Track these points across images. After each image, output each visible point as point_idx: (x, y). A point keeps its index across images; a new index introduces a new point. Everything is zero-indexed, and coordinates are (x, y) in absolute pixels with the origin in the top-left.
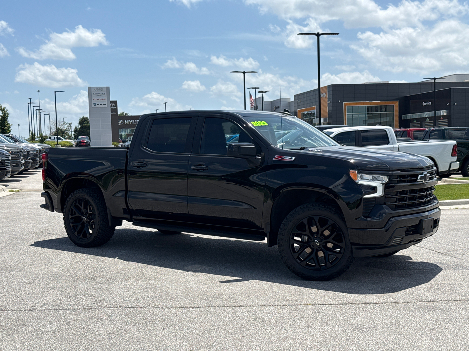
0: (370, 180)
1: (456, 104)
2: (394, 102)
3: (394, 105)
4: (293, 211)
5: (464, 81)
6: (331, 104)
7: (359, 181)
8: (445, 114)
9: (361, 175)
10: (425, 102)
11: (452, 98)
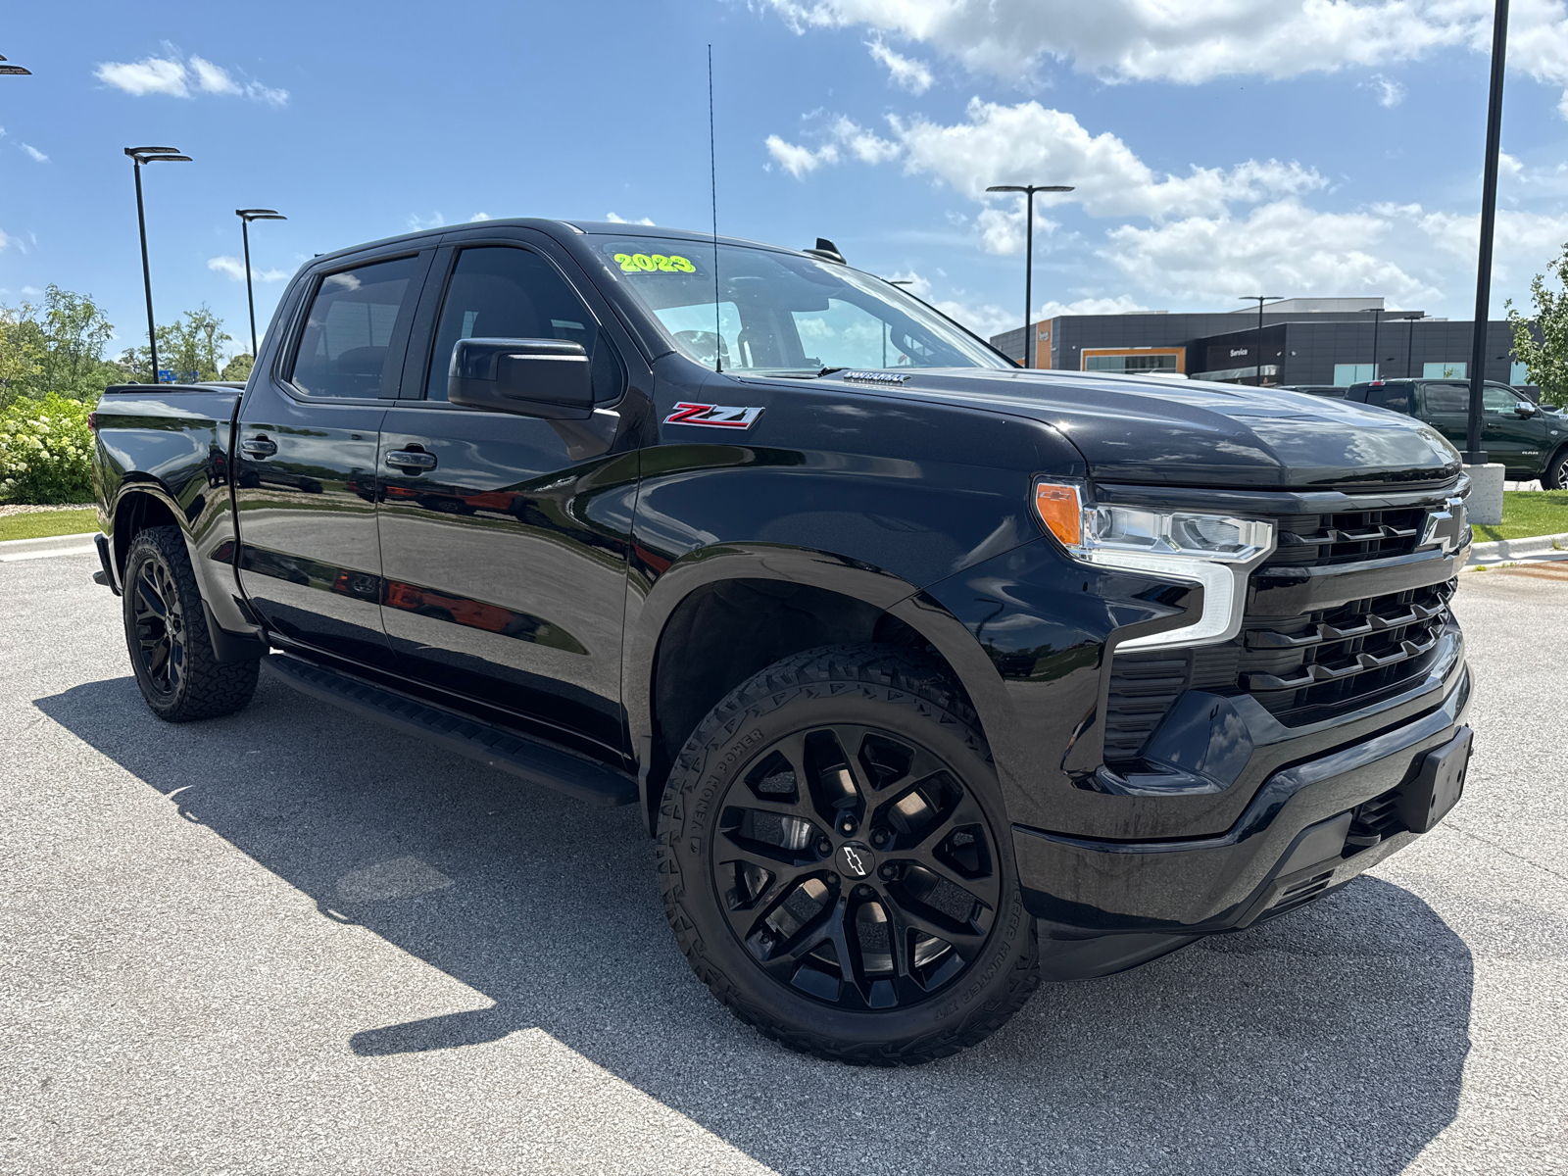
0: (1160, 546)
1: (1294, 353)
2: (1175, 348)
3: (1177, 355)
4: (732, 697)
5: (1309, 311)
6: (1058, 352)
7: (1092, 547)
8: (1273, 373)
9: (1102, 509)
10: (1235, 350)
11: (1287, 343)
